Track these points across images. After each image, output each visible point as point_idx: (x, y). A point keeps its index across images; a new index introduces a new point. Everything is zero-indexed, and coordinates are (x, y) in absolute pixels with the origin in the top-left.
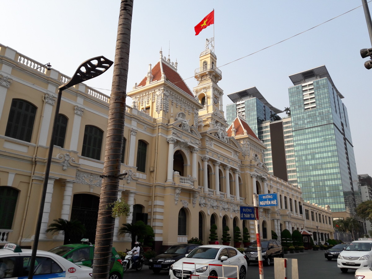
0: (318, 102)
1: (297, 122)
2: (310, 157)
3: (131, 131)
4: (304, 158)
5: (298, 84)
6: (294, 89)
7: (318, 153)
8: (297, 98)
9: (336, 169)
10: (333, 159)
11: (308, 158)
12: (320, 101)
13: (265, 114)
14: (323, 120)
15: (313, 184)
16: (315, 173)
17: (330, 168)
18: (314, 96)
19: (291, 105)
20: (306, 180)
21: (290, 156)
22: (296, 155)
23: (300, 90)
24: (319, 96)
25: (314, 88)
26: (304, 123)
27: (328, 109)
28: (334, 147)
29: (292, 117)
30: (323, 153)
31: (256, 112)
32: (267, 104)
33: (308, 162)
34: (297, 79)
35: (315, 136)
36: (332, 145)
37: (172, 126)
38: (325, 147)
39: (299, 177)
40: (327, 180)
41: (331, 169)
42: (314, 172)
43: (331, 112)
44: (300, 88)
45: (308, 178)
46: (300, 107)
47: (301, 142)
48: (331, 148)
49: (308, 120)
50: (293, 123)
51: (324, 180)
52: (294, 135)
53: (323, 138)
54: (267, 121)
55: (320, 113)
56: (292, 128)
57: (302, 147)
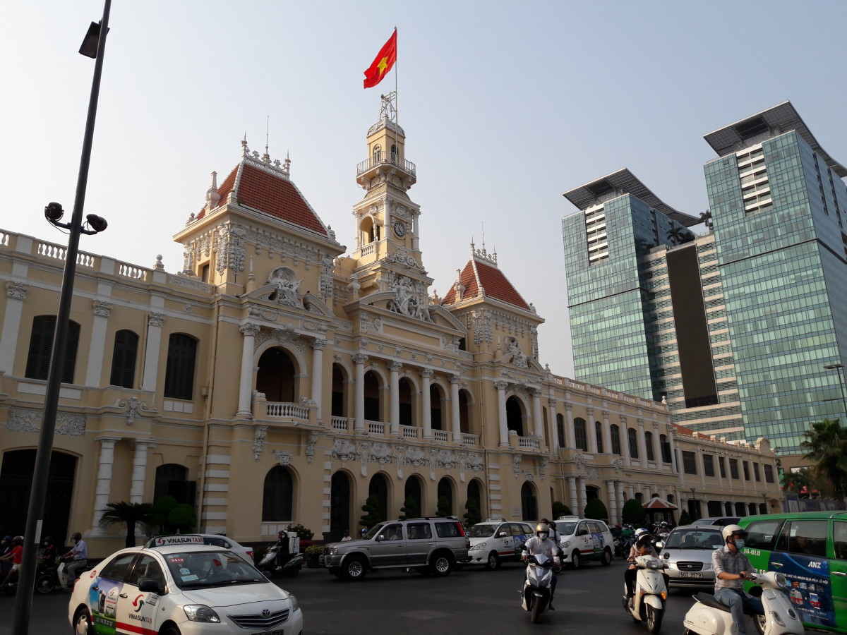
0: (776, 192)
1: (730, 243)
2: (764, 324)
3: (149, 318)
4: (749, 327)
5: (727, 153)
6: (717, 167)
7: (783, 314)
8: (725, 188)
9: (830, 349)
10: (821, 326)
11: (760, 328)
12: (782, 188)
13: (655, 231)
14: (791, 234)
15: (774, 388)
16: (777, 361)
17: (815, 348)
18: (765, 178)
19: (712, 204)
20: (756, 380)
21: (717, 326)
22: (730, 321)
23: (733, 167)
24: (779, 177)
25: (766, 159)
26: (745, 245)
27: (803, 206)
28: (820, 296)
29: (717, 233)
30: (795, 311)
31: (631, 228)
32: (661, 205)
33: (761, 336)
34: (723, 141)
35: (773, 273)
36: (817, 293)
37: (247, 300)
38: (799, 297)
39: (741, 374)
40: (808, 377)
41: (817, 351)
42: (776, 359)
43: (810, 213)
44: (732, 162)
45: (761, 375)
46: (733, 206)
47: (742, 290)
48: (815, 300)
49: (755, 237)
50: (719, 247)
51: (801, 378)
52: (723, 274)
53: (792, 276)
54: (661, 247)
55: (782, 218)
56: (718, 258)
57: (744, 301)
